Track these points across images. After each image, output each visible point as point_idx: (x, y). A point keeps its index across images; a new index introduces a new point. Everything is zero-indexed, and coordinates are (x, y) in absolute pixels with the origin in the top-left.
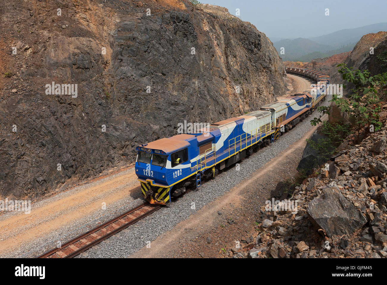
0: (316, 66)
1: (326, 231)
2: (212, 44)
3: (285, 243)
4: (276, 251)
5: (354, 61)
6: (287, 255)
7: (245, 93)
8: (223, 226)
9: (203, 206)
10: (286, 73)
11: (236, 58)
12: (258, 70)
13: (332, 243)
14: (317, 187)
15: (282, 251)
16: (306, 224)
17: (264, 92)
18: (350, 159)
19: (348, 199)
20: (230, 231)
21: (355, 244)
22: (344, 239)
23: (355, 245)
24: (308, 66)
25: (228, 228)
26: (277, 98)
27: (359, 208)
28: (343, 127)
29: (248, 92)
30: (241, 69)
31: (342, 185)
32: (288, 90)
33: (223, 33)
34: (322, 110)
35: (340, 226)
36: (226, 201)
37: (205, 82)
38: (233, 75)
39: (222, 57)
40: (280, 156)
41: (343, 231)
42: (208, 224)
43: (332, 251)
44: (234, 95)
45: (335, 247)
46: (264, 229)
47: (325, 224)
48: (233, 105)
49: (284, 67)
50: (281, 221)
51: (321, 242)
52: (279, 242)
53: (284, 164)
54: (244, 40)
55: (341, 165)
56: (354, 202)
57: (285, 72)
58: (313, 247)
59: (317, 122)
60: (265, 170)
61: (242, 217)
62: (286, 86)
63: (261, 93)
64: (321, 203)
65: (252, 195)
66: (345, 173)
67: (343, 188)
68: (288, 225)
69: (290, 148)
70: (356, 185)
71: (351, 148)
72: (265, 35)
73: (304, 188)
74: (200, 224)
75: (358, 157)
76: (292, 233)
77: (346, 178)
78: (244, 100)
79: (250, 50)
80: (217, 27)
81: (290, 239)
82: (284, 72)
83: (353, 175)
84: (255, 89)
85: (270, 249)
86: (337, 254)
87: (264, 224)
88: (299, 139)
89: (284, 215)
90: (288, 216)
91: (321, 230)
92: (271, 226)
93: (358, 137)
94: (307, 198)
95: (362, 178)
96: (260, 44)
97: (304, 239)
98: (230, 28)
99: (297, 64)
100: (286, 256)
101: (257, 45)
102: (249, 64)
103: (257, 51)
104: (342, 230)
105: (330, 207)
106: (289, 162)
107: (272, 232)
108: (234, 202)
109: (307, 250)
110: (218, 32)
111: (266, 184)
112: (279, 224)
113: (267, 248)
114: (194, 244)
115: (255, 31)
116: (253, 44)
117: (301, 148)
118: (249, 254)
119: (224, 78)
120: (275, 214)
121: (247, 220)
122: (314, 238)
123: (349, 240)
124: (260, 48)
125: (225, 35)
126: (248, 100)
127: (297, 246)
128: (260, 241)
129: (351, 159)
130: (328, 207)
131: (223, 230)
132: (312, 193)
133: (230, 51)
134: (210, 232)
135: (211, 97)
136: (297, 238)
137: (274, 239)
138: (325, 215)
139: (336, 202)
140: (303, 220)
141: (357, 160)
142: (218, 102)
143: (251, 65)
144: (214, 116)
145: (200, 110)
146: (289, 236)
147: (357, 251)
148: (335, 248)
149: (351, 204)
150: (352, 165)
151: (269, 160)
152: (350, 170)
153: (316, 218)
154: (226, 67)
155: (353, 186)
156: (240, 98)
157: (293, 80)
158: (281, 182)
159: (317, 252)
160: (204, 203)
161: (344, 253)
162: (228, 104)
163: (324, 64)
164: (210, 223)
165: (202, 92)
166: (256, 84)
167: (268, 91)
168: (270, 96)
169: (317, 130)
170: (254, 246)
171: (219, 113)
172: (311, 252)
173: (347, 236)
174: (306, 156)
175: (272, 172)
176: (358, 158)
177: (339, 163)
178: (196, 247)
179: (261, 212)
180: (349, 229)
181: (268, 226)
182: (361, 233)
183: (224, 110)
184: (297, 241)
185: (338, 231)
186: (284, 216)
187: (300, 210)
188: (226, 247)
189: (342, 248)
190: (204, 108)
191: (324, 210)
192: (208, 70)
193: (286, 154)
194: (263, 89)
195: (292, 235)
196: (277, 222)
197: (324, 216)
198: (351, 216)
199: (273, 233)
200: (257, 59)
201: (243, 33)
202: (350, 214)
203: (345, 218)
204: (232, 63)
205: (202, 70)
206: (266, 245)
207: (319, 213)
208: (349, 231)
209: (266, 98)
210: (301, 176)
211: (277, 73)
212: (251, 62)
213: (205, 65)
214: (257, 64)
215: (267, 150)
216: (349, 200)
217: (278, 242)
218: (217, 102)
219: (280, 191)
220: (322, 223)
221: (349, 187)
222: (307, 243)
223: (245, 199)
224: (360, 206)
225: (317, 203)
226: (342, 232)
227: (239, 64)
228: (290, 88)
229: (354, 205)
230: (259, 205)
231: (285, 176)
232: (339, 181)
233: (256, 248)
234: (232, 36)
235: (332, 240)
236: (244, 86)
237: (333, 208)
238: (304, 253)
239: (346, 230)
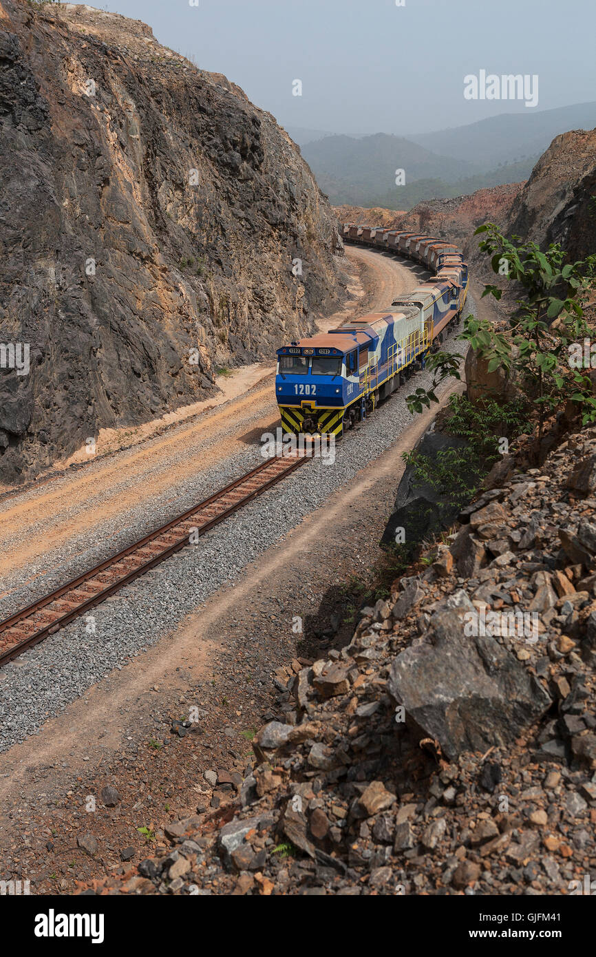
0: (430, 222)
1: (442, 744)
2: (100, 142)
3: (327, 793)
4: (300, 821)
5: (533, 210)
6: (335, 830)
7: (216, 307)
8: (156, 746)
9: (87, 686)
10: (342, 244)
11: (183, 190)
12: (254, 232)
13: (458, 779)
14: (422, 606)
15: (319, 818)
16: (388, 724)
17: (277, 304)
18: (512, 515)
19: (501, 641)
20: (180, 757)
21: (521, 774)
22: (491, 760)
23: (520, 777)
24: (405, 222)
25: (172, 749)
26: (318, 323)
27: (529, 665)
28: (507, 411)
29: (224, 302)
30: (200, 226)
31: (485, 599)
32: (350, 297)
33: (138, 107)
34: (439, 365)
35: (480, 722)
36: (165, 662)
37: (82, 269)
38: (174, 245)
39: (138, 185)
40: (331, 505)
41: (490, 738)
42: (105, 743)
43: (458, 803)
44: (180, 313)
45: (466, 789)
46: (266, 753)
47: (438, 724)
48: (177, 347)
49: (336, 223)
50: (315, 725)
51: (429, 776)
52: (310, 790)
53: (344, 528)
54: (206, 133)
55: (486, 534)
56: (516, 648)
57: (340, 239)
58: (408, 797)
59: (425, 400)
60: (286, 554)
61: (217, 710)
62: (342, 284)
63: (266, 308)
64: (427, 659)
65: (246, 636)
66: (497, 559)
67: (489, 607)
68: (336, 733)
69: (358, 479)
70: (523, 595)
71: (519, 478)
72: (274, 120)
73: (385, 614)
74: (80, 745)
75: (533, 508)
76: (347, 760)
77: (500, 575)
78: (214, 329)
79: (227, 165)
80: (115, 85)
81: (343, 779)
82: (335, 240)
83: (519, 565)
84: (249, 292)
85: (282, 817)
86: (473, 809)
87: (265, 738)
88: (387, 450)
89: (326, 704)
90: (339, 704)
91: (427, 740)
92: (288, 743)
93: (540, 444)
94: (395, 643)
95: (539, 573)
96: (257, 148)
97: (381, 772)
98: (161, 92)
99: (375, 214)
100: (331, 833)
101: (249, 150)
102: (225, 212)
103: (251, 171)
104: (487, 734)
105: (452, 669)
106: (359, 525)
107: (287, 762)
108: (190, 664)
109: (390, 808)
110: (120, 102)
111: (290, 596)
112: (310, 733)
113: (274, 815)
114: (60, 814)
115: (241, 106)
116: (238, 148)
117: (393, 477)
118: (218, 840)
119: (144, 254)
120: (301, 701)
121: (234, 716)
122: (410, 768)
123: (506, 762)
124: (261, 162)
125: (142, 112)
126: (225, 329)
127: (361, 799)
128: (254, 793)
129: (515, 514)
130: (446, 669)
131: (156, 756)
132: (408, 625)
133: (164, 169)
134: (114, 771)
135: (104, 320)
136: (363, 773)
137: (296, 783)
138: (437, 696)
139: (470, 654)
140: (379, 713)
141: (530, 517)
142: (126, 337)
143: (233, 214)
144: (117, 384)
145: (67, 365)
146: (338, 770)
147: (525, 792)
148: (468, 791)
149: (508, 655)
150: (517, 532)
151: (296, 519)
152: (512, 550)
153: (412, 708)
154: (150, 219)
155: (516, 599)
156: (201, 322)
157: (362, 265)
158: (335, 586)
159: (418, 810)
160: (92, 677)
161: (490, 803)
162: (161, 343)
163: (453, 218)
164: (114, 741)
165: (70, 302)
166: (250, 277)
167: (289, 299)
168: (295, 315)
169: (435, 420)
170: (236, 812)
171: (130, 373)
172: (400, 811)
173: (500, 750)
174: (403, 504)
175: (309, 559)
176: (534, 510)
177: (481, 528)
178: (67, 823)
179: (277, 687)
180: (504, 730)
181: (279, 742)
182: (536, 739)
183: (149, 362)
184: (360, 781)
185: (476, 738)
186: (329, 704)
187: (372, 685)
188: (167, 811)
189: (486, 790)
190: (81, 358)
191: (434, 680)
192: (89, 230)
193: (347, 498)
194: (274, 291)
195: (348, 766)
196: (306, 727)
197: (434, 698)
198: (511, 689)
199: (292, 766)
200: (250, 197)
201: (202, 110)
202: (507, 685)
203: (493, 698)
204: (169, 207)
205: (69, 227)
206: (272, 804)
207: (420, 692)
208: (504, 735)
209: (283, 323)
210: (393, 564)
211: (314, 243)
212: (232, 204)
213: (78, 211)
214: (250, 211)
215: (289, 488)
216: (504, 644)
217: (308, 793)
218: (124, 338)
219: (332, 617)
220: (429, 720)
221: (505, 603)
222: (390, 784)
223: (224, 650)
224: (533, 658)
225: (416, 661)
226: (486, 740)
227: (192, 211)
228: (354, 289)
229: (516, 657)
230: (270, 664)
231: (347, 567)
232: (481, 584)
233: (241, 819)
234: (168, 119)
235: (460, 769)
236: (211, 284)
237: (460, 671)
238: (382, 816)
239: (497, 734)
